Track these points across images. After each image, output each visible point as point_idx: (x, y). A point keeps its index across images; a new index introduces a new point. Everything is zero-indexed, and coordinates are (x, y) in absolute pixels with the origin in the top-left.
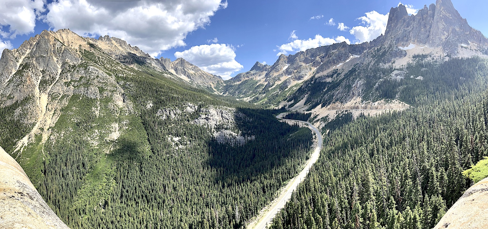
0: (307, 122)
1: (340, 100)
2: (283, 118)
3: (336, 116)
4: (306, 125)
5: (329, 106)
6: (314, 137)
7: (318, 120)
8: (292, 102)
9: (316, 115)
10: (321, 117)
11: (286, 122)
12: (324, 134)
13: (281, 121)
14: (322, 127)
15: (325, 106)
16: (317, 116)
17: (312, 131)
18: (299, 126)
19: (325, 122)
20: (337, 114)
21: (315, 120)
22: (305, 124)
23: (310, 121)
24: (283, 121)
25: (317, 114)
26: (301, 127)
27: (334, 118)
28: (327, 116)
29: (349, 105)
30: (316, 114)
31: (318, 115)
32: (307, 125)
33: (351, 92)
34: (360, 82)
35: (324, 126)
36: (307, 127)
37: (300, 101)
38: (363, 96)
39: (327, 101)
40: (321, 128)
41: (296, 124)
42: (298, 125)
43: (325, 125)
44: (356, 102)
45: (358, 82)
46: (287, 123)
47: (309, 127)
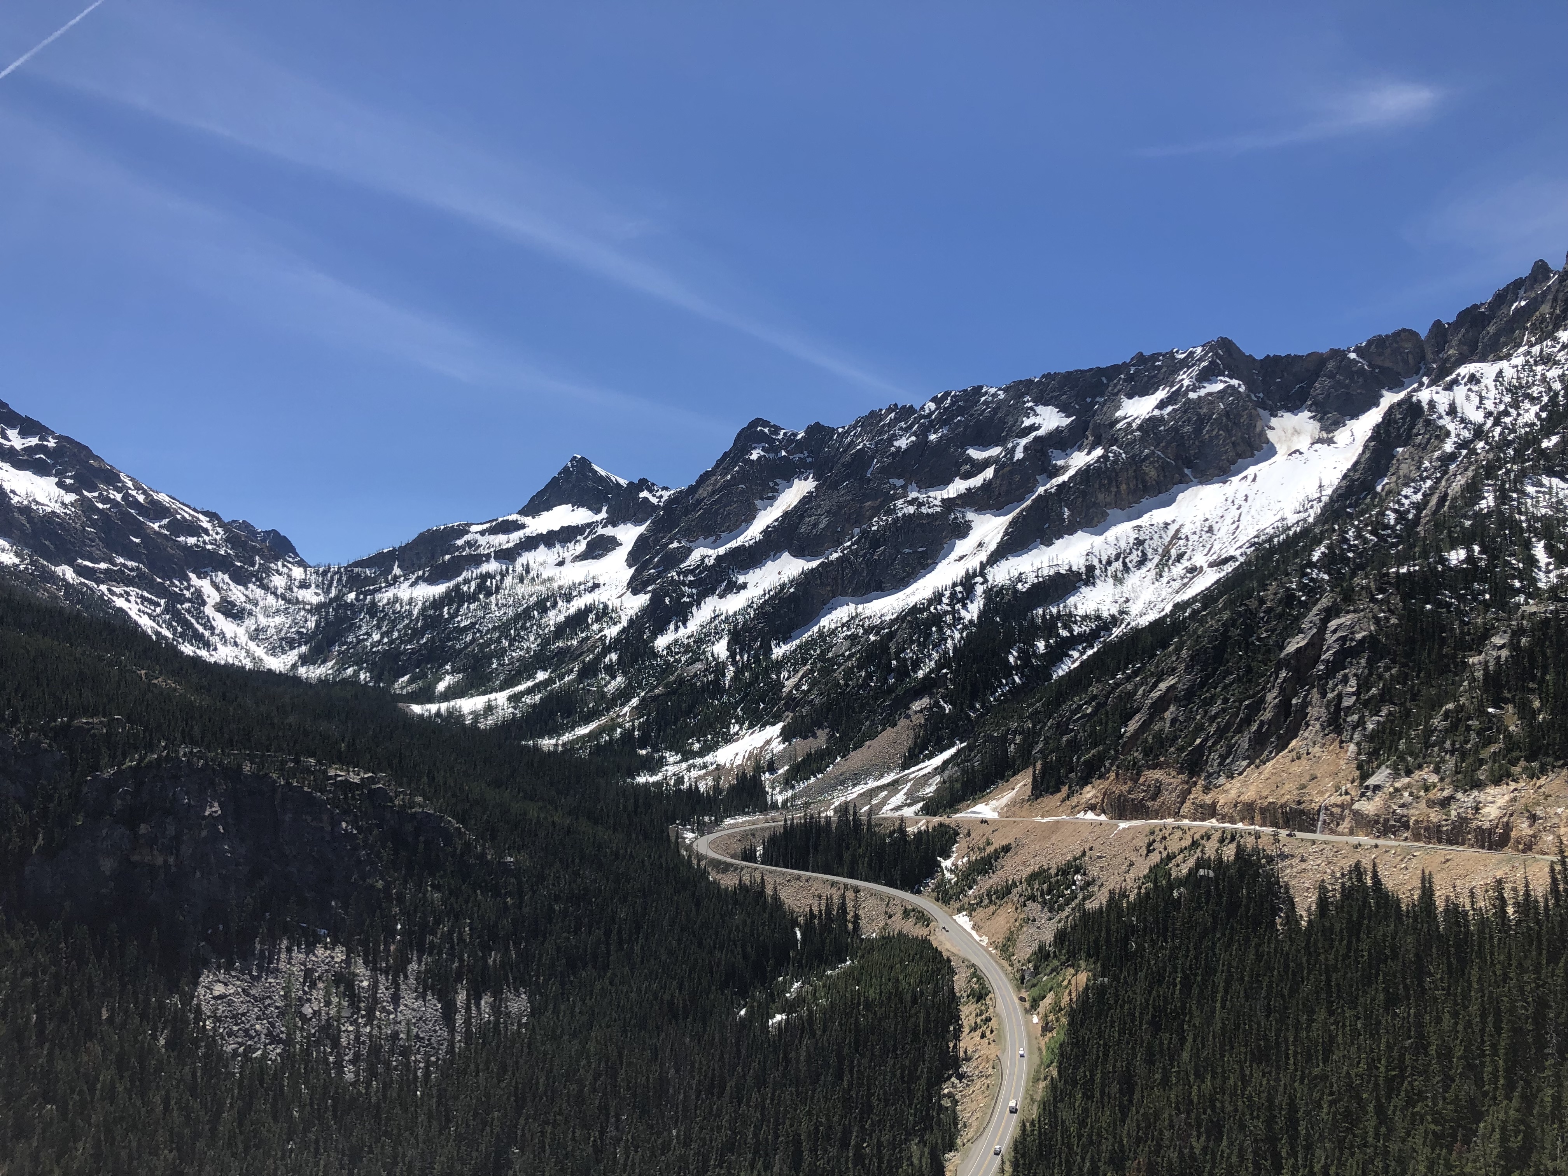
0: (924, 902)
1: (1181, 750)
2: (749, 856)
3: (1143, 868)
4: (912, 921)
5: (1089, 788)
6: (968, 1012)
7: (1003, 893)
8: (821, 740)
9: (990, 849)
10: (1029, 870)
11: (769, 891)
12: (1050, 998)
13: (729, 881)
14: (1035, 947)
15: (1065, 790)
16: (996, 855)
17: (952, 972)
18: (856, 927)
19: (1061, 908)
20: (1155, 858)
21: (985, 883)
22: (906, 914)
23: (945, 896)
24: (746, 880)
25: (999, 842)
26: (871, 931)
27: (1130, 883)
28: (1074, 867)
29: (1249, 795)
30: (988, 843)
31: (1006, 849)
32: (924, 919)
33: (1272, 697)
34: (1346, 619)
35: (1048, 937)
36: (919, 931)
37: (872, 735)
38: (1370, 726)
39: (1074, 746)
40: (1024, 950)
41: (836, 900)
42: (857, 917)
43: (1061, 937)
44: (1314, 778)
45: (1333, 624)
46: (776, 897)
47: (931, 938)
